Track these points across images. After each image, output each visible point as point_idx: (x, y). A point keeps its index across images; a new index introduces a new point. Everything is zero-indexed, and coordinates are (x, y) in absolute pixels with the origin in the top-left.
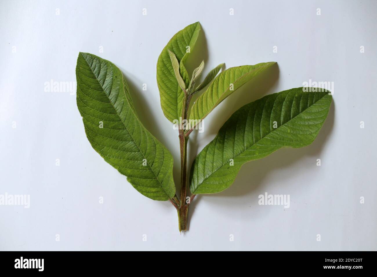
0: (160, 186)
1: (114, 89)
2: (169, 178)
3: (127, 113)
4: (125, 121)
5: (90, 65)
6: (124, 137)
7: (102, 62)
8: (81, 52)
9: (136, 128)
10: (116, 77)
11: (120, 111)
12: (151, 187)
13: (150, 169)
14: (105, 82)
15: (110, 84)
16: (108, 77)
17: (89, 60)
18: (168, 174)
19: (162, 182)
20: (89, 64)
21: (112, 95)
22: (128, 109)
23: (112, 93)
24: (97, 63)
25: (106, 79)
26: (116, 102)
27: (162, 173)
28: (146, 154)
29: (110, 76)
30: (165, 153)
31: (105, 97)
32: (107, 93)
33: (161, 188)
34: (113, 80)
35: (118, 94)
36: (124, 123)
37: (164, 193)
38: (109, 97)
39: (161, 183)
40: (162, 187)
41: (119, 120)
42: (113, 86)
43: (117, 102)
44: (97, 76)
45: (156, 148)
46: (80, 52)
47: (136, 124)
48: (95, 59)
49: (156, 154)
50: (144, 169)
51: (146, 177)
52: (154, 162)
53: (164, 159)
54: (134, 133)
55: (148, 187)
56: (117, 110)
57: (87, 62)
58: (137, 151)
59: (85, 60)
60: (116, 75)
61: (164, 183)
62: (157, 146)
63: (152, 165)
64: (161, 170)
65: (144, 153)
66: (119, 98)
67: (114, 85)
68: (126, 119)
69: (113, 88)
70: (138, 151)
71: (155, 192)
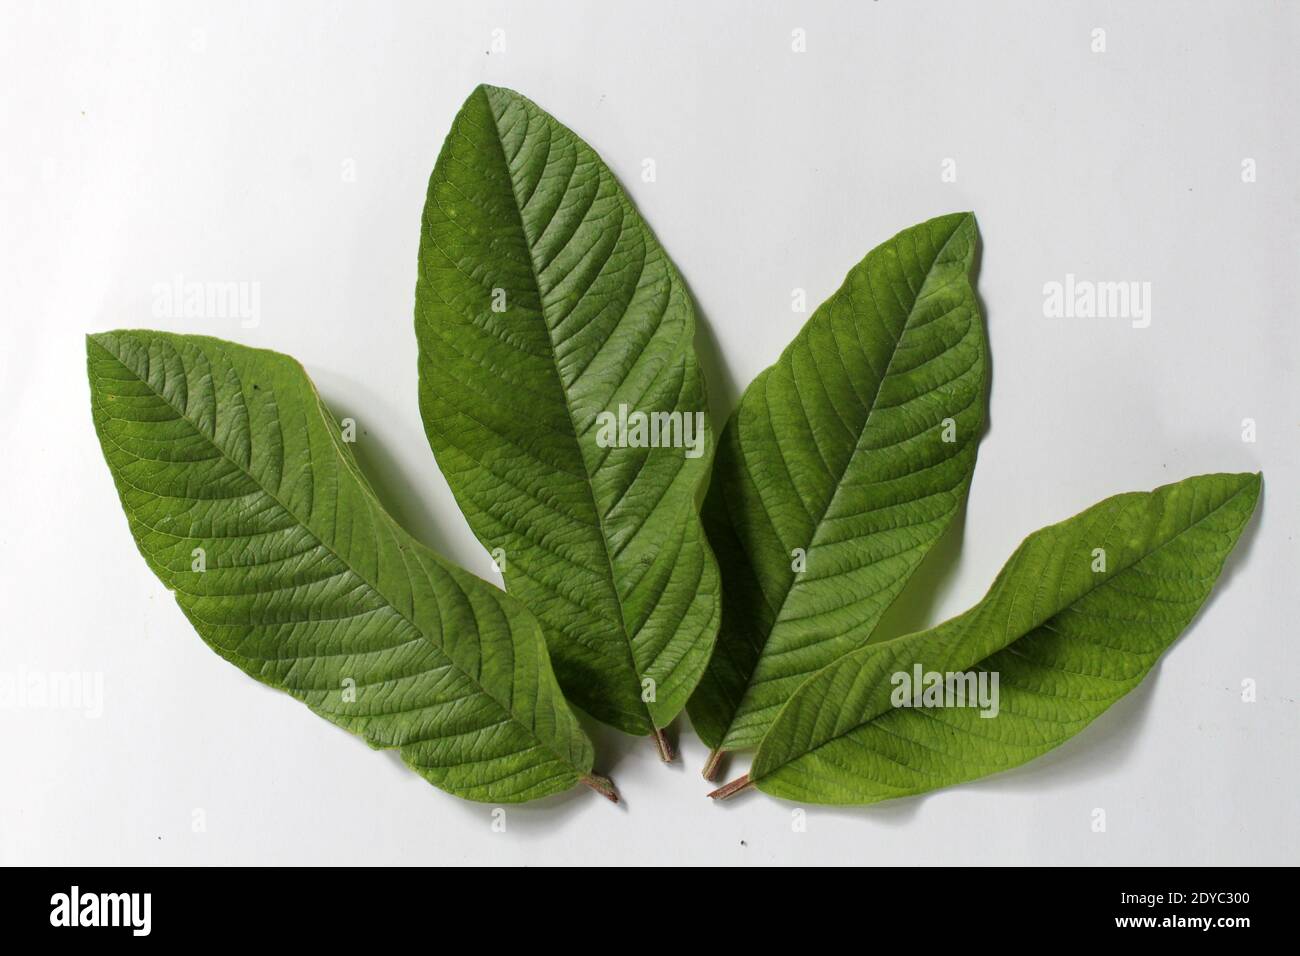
0: (533, 742)
1: (259, 436)
2: (551, 701)
3: (336, 507)
4: (337, 540)
5: (141, 372)
6: (351, 601)
7: (184, 347)
8: (91, 333)
9: (382, 553)
10: (256, 387)
11: (306, 510)
12: (499, 756)
13: (477, 690)
14: (219, 418)
15: (239, 422)
16: (224, 397)
17: (133, 355)
18: (542, 690)
19: (534, 723)
20: (136, 369)
21: (260, 459)
22: (337, 491)
23: (255, 451)
24: (167, 357)
25: (219, 406)
26: (281, 480)
27: (521, 690)
28: (445, 638)
29: (231, 392)
30: (508, 615)
31: (236, 474)
32: (237, 459)
33: (540, 746)
34: (244, 403)
35: (282, 448)
36: (334, 551)
37: (556, 762)
38: (251, 467)
39: (534, 728)
40: (539, 743)
41: (313, 543)
42: (252, 426)
43: (284, 479)
44: (181, 406)
45: (470, 606)
46: (87, 336)
47: (379, 538)
48: (155, 346)
49: (480, 629)
50: (457, 694)
51: (471, 725)
52: (483, 660)
53: (515, 639)
54: (380, 574)
55: (487, 760)
56: (295, 508)
57: (126, 364)
58: (412, 636)
59: (115, 359)
60: (253, 381)
61: (542, 726)
62: (471, 599)
63: (480, 670)
64: (516, 682)
65: (437, 637)
66: (288, 462)
67: (258, 420)
68: (337, 533)
69: (253, 432)
70: (416, 637)
71: (520, 770)
